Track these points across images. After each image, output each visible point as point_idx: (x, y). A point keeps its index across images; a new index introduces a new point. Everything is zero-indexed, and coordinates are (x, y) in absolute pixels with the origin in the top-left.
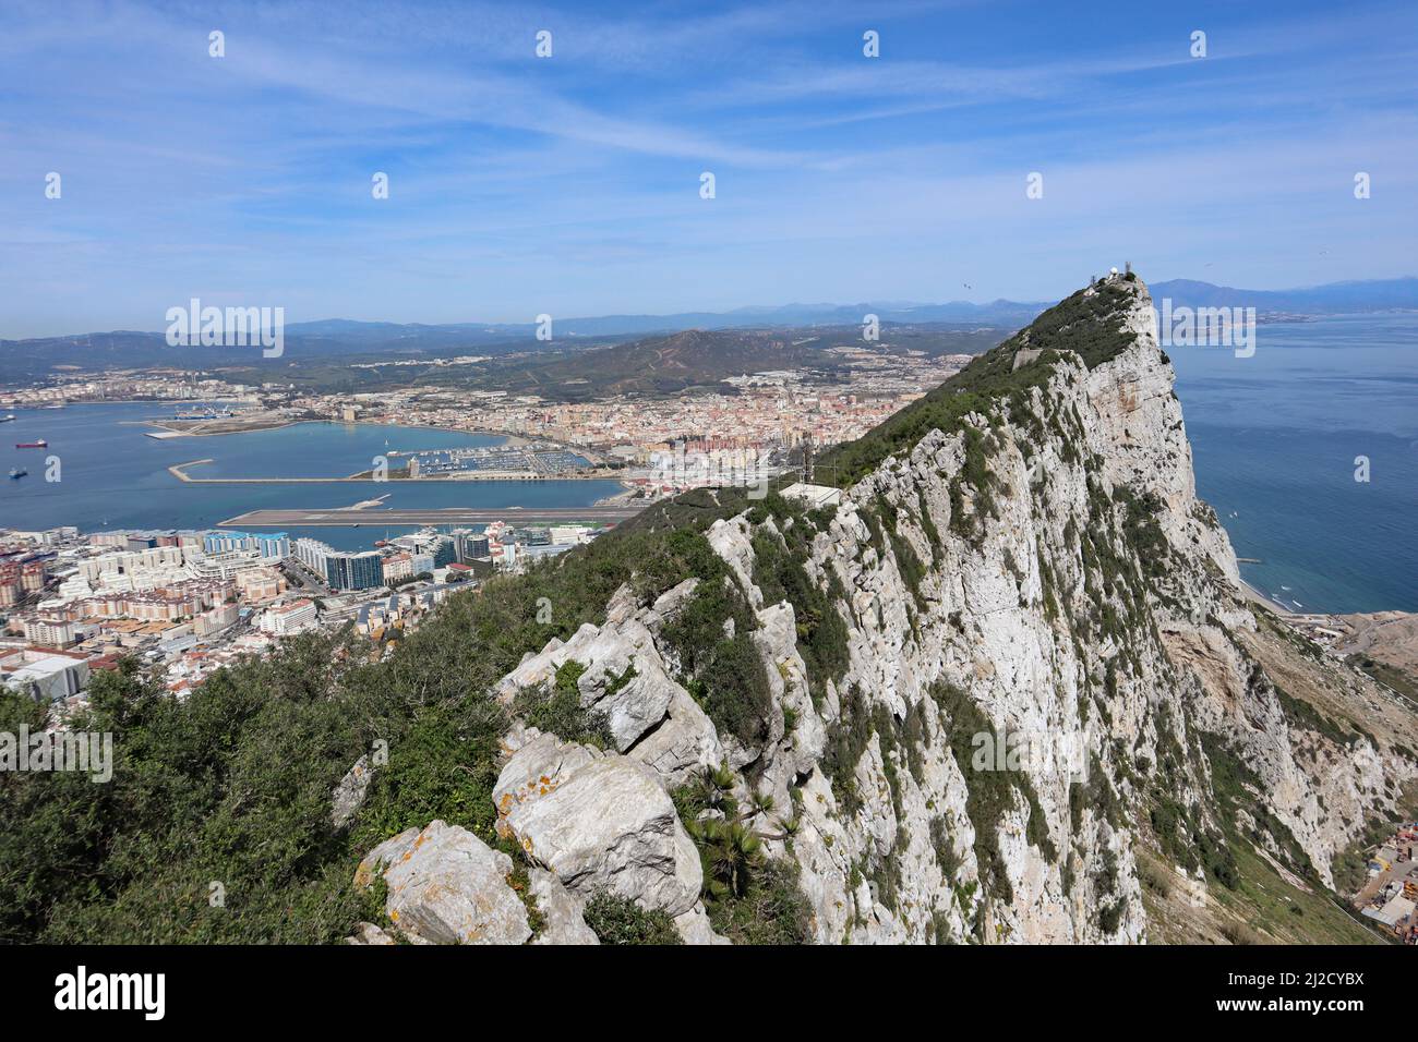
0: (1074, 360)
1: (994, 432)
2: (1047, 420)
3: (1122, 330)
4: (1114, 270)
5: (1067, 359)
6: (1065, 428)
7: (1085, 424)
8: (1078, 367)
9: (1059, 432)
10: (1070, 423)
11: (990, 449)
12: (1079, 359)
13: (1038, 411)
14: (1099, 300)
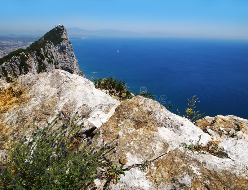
0: (51, 43)
1: (27, 56)
2: (45, 55)
3: (62, 37)
4: (59, 25)
5: (49, 43)
6: (49, 57)
7: (54, 55)
8: (52, 44)
9: (47, 57)
10: (50, 55)
11: (26, 59)
12: (52, 43)
13: (43, 53)
14: (57, 31)
